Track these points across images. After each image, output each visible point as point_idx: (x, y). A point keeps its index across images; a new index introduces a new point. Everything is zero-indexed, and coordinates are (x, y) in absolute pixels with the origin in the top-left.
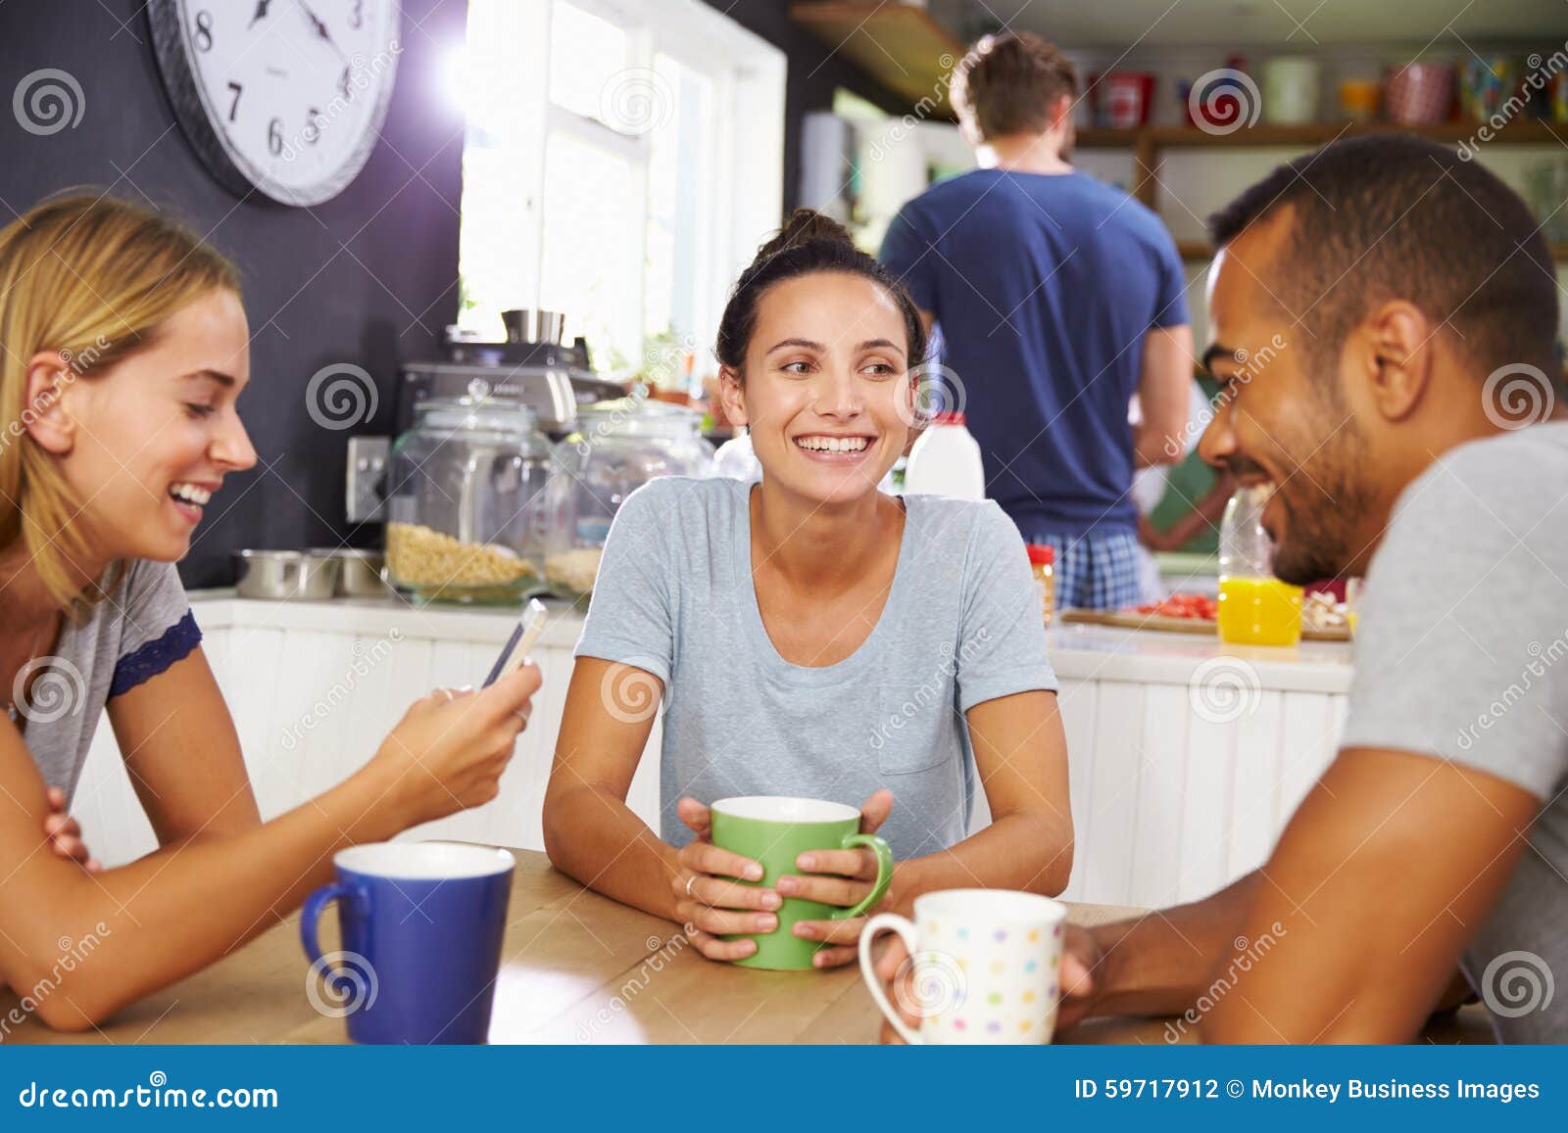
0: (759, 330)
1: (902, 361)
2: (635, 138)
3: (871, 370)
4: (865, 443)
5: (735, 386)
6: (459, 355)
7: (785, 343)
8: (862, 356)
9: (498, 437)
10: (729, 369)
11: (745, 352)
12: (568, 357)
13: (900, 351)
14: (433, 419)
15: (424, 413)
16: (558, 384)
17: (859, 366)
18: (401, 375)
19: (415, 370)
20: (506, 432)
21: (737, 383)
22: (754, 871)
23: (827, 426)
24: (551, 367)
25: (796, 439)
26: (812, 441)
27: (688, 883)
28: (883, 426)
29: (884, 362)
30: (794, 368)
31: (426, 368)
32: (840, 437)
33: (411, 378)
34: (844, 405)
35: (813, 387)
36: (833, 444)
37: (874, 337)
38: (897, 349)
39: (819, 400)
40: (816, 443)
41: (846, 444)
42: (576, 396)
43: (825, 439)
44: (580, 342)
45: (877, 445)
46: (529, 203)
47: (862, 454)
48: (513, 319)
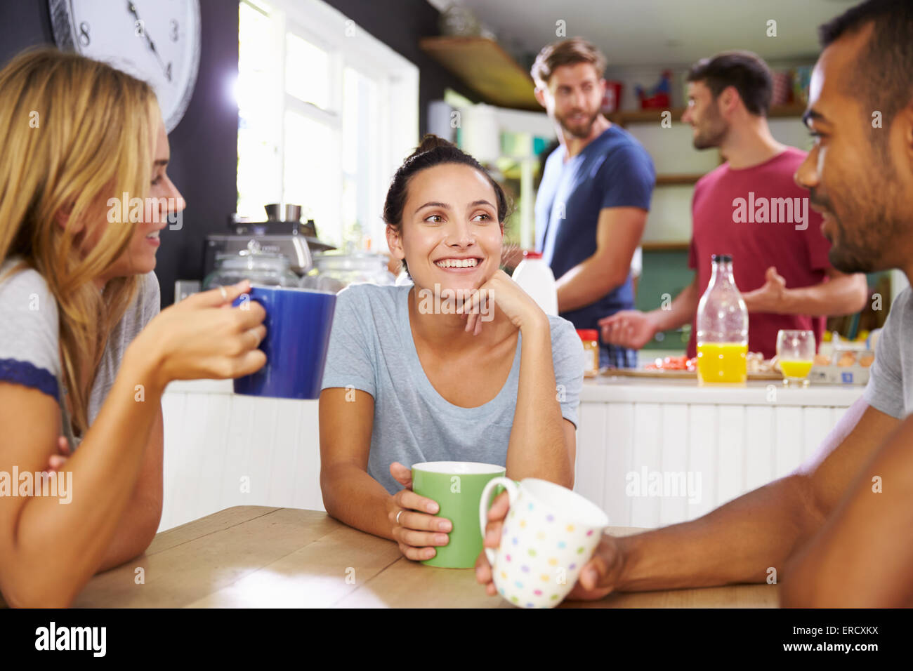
0: (409, 200)
1: (495, 213)
2: (333, 114)
3: (478, 218)
4: (476, 263)
5: (396, 237)
6: (240, 231)
7: (426, 205)
8: (472, 211)
9: (267, 274)
10: (392, 226)
11: (401, 214)
12: (304, 230)
13: (493, 206)
14: (227, 264)
15: (221, 261)
16: (299, 244)
17: (471, 217)
18: (206, 242)
19: (214, 239)
20: (271, 271)
21: (397, 234)
22: (434, 507)
23: (454, 253)
24: (295, 236)
25: (436, 262)
26: (445, 263)
27: (397, 516)
28: (487, 252)
29: (485, 213)
30: (432, 219)
31: (220, 238)
32: (462, 259)
33: (212, 244)
34: (464, 239)
35: (444, 231)
36: (458, 263)
37: (477, 199)
38: (491, 205)
39: (449, 237)
40: (448, 263)
41: (466, 263)
42: (311, 251)
43: (453, 261)
44: (311, 222)
45: (483, 264)
46: (276, 150)
47: (475, 269)
48: (271, 209)
